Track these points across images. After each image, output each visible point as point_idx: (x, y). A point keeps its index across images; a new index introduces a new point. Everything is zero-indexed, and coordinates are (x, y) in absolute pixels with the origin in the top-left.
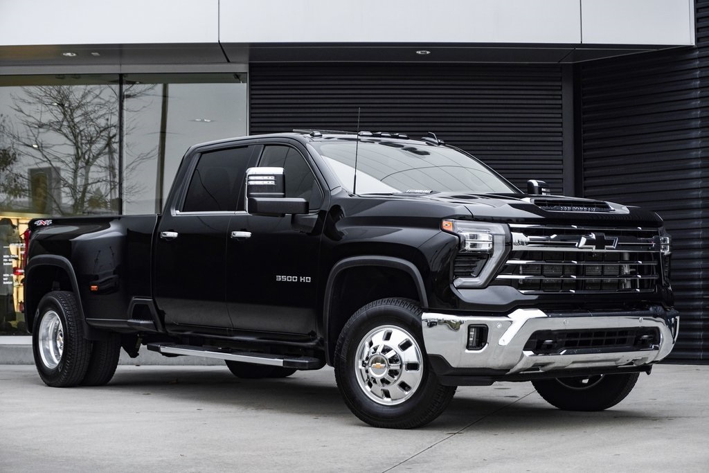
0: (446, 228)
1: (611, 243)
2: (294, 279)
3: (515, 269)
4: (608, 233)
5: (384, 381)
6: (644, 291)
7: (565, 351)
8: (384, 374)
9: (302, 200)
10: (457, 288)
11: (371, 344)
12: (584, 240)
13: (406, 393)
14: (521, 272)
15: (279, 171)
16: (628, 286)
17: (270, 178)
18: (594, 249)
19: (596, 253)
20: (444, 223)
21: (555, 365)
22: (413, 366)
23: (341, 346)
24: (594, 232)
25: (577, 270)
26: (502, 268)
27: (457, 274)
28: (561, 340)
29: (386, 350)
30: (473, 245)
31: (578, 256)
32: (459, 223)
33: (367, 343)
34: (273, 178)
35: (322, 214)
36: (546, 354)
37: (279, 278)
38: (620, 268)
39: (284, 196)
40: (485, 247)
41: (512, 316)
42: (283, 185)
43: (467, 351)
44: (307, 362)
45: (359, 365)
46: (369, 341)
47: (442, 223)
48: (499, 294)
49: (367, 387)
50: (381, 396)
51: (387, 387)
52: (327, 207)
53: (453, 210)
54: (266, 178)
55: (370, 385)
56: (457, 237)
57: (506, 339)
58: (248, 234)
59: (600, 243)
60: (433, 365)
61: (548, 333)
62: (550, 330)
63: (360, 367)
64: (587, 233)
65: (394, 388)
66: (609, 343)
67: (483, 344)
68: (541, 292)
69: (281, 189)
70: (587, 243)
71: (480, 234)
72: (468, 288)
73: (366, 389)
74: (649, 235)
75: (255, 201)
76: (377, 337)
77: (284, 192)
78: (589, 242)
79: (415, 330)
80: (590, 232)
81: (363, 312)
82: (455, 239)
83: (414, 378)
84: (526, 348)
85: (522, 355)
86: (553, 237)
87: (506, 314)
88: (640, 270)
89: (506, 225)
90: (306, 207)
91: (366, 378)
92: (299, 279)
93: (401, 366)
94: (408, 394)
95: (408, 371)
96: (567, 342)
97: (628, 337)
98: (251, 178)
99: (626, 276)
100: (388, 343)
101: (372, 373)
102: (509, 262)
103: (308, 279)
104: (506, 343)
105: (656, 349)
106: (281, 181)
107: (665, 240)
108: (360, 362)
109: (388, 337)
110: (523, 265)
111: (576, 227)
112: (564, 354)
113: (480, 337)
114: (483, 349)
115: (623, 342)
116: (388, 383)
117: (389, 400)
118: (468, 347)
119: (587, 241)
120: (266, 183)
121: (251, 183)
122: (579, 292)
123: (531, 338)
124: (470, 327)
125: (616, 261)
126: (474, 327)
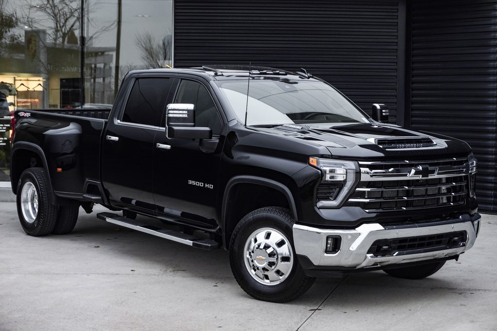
0: (311, 163)
1: (433, 172)
2: (201, 184)
3: (362, 195)
4: (431, 165)
5: (264, 269)
6: (456, 204)
7: (397, 253)
8: (265, 265)
9: (207, 129)
10: (319, 208)
11: (256, 240)
12: (413, 171)
13: (281, 278)
14: (366, 197)
15: (191, 107)
16: (445, 201)
17: (184, 112)
18: (420, 177)
19: (422, 180)
20: (311, 159)
21: (389, 263)
22: (285, 259)
23: (234, 240)
24: (421, 164)
25: (408, 193)
26: (353, 194)
27: (319, 198)
28: (394, 245)
29: (267, 247)
30: (332, 177)
31: (408, 183)
32: (322, 160)
33: (253, 240)
34: (186, 112)
35: (222, 138)
36: (383, 256)
37: (190, 182)
38: (440, 189)
39: (194, 126)
40: (340, 178)
41: (359, 230)
42: (193, 117)
43: (326, 255)
44: (210, 245)
45: (246, 255)
46: (254, 238)
47: (309, 160)
48: (350, 213)
49: (253, 271)
50: (262, 278)
51: (266, 273)
52: (225, 133)
53: (317, 150)
54: (181, 112)
55: (255, 270)
56: (319, 171)
57: (354, 247)
58: (168, 147)
59: (425, 172)
60: (300, 262)
61: (385, 242)
62: (387, 239)
63: (248, 256)
64: (415, 166)
65: (271, 274)
66: (429, 244)
67: (337, 250)
68: (381, 210)
69: (192, 120)
70: (415, 174)
71: (337, 169)
72: (327, 207)
73: (252, 273)
74: (461, 163)
75: (172, 129)
76: (260, 235)
77: (194, 123)
78: (417, 173)
79: (288, 233)
80: (418, 165)
81: (250, 216)
82: (318, 172)
83: (287, 268)
84: (369, 252)
85: (366, 257)
86: (391, 170)
87: (354, 228)
88: (454, 189)
89: (356, 162)
90: (211, 134)
91: (252, 265)
92: (204, 185)
93: (277, 259)
94: (282, 278)
95: (282, 263)
96: (398, 246)
97: (443, 239)
98: (170, 112)
99: (444, 194)
100: (268, 242)
101: (256, 263)
102: (357, 189)
103: (211, 186)
104: (354, 249)
105: (464, 245)
106: (192, 114)
107: (473, 164)
108: (248, 252)
109: (268, 236)
110: (368, 192)
111: (408, 162)
112: (396, 255)
113: (335, 245)
114: (337, 254)
115: (439, 243)
116: (267, 270)
117: (268, 281)
118: (327, 252)
119: (416, 172)
120: (181, 116)
121: (171, 115)
122: (408, 209)
123: (373, 245)
124: (328, 238)
125: (436, 184)
126: (331, 238)
